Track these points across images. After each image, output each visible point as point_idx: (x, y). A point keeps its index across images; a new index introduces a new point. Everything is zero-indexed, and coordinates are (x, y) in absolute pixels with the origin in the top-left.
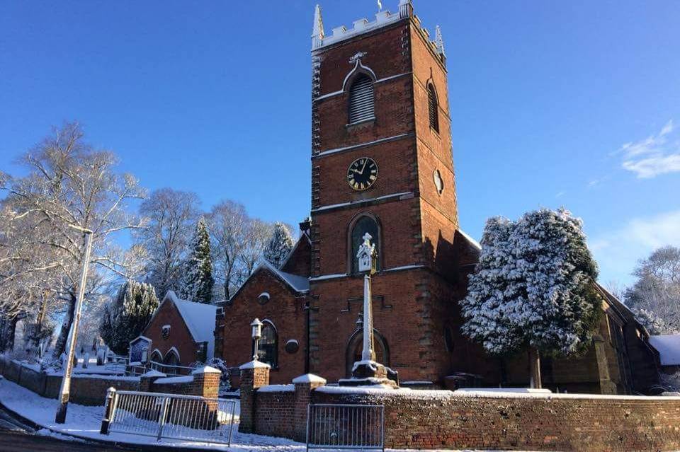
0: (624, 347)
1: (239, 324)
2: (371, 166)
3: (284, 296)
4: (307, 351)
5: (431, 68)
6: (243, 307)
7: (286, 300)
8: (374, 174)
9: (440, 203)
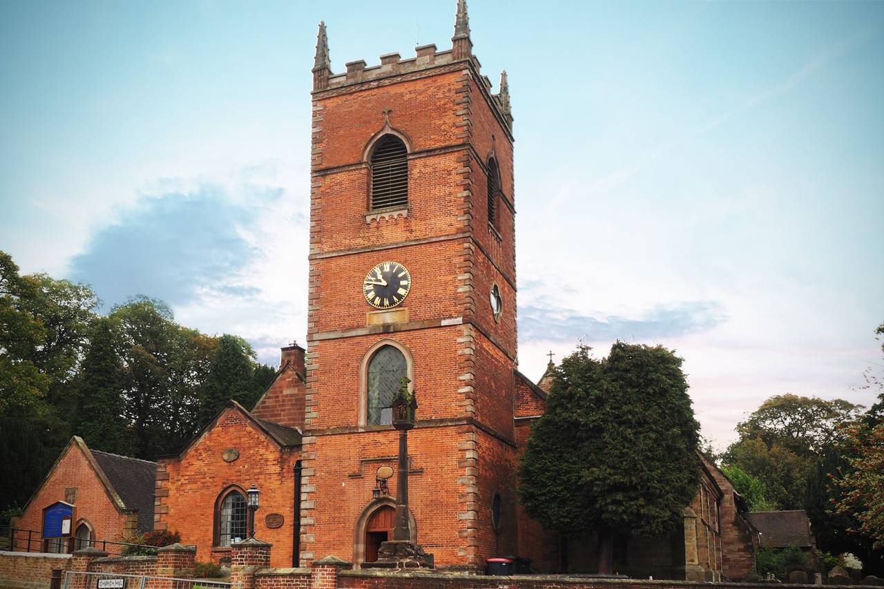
0: (717, 524)
1: (194, 486)
2: (400, 276)
3: (262, 451)
4: (297, 526)
5: (493, 136)
6: (197, 464)
7: (265, 457)
8: (405, 287)
9: (496, 333)
